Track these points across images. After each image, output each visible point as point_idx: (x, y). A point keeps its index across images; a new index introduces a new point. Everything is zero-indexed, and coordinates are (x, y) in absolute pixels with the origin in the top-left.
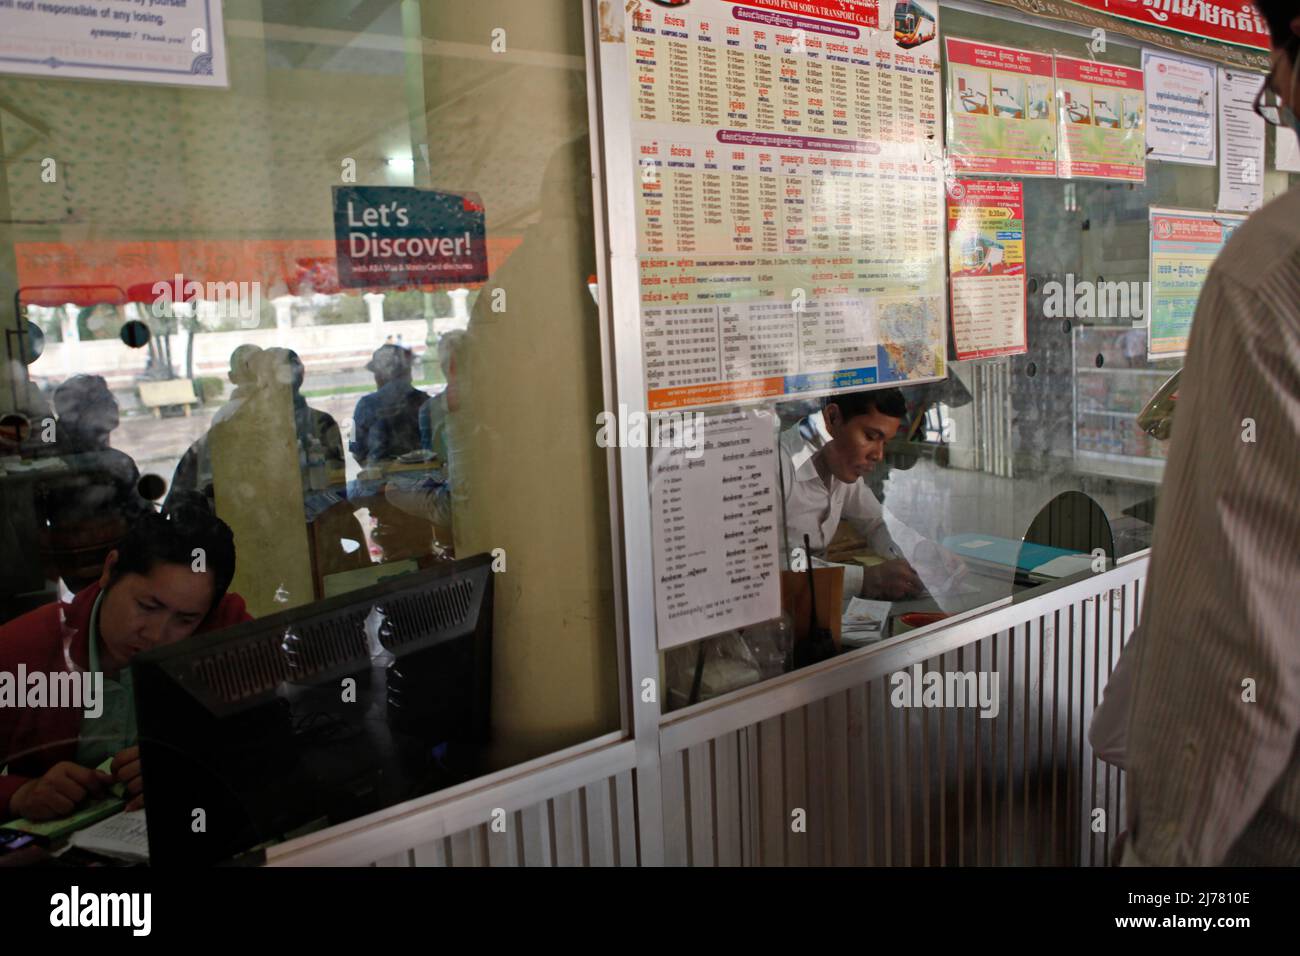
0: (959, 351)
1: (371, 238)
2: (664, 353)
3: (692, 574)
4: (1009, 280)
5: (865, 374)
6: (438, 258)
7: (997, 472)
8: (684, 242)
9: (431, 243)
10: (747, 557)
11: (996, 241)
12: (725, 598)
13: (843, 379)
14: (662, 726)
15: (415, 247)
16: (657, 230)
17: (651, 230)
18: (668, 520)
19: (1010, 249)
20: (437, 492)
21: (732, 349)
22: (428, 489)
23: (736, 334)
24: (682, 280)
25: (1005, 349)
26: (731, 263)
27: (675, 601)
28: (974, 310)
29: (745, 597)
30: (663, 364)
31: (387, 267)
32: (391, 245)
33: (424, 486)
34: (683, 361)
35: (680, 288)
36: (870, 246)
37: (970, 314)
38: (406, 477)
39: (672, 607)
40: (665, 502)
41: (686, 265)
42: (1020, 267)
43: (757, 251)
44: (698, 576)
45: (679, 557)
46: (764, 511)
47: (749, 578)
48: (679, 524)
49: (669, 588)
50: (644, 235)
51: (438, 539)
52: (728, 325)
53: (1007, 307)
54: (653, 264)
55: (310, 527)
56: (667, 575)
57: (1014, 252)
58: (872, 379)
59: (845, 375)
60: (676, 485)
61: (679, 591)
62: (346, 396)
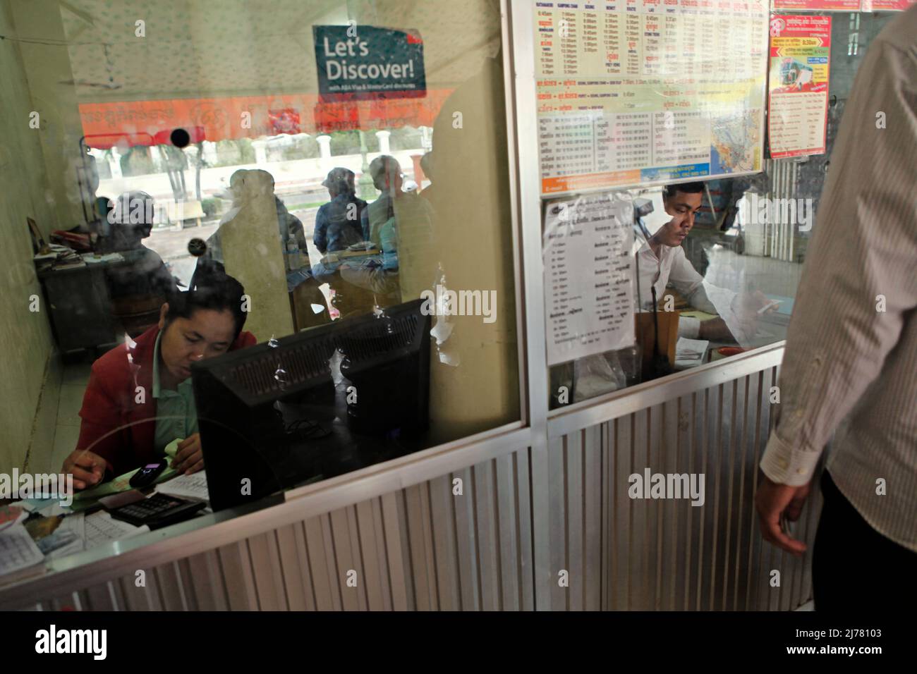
0: (772, 151)
1: (341, 65)
2: (554, 151)
3: (572, 312)
4: (815, 95)
5: (701, 168)
6: (390, 79)
7: (780, 258)
8: (570, 67)
9: (385, 68)
10: (612, 301)
11: (807, 65)
12: (595, 330)
13: (684, 171)
14: (549, 418)
15: (373, 72)
16: (550, 58)
17: (545, 57)
18: (555, 274)
19: (818, 71)
20: (377, 270)
21: (602, 148)
22: (370, 269)
23: (606, 137)
24: (568, 96)
25: (808, 150)
26: (604, 83)
27: (559, 332)
28: (785, 119)
29: (609, 330)
30: (553, 159)
31: (354, 87)
32: (356, 70)
33: (368, 266)
34: (567, 157)
35: (567, 102)
36: (709, 69)
37: (782, 123)
38: (354, 260)
39: (557, 335)
40: (553, 260)
41: (570, 84)
42: (824, 86)
43: (623, 72)
44: (576, 314)
45: (563, 300)
46: (624, 268)
47: (612, 316)
48: (563, 276)
49: (555, 322)
50: (540, 61)
51: (378, 304)
52: (600, 130)
53: (811, 118)
54: (546, 83)
55: (291, 295)
56: (554, 312)
57: (822, 73)
58: (706, 172)
59: (686, 169)
60: (561, 248)
61: (563, 324)
62: (307, 210)
